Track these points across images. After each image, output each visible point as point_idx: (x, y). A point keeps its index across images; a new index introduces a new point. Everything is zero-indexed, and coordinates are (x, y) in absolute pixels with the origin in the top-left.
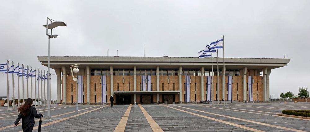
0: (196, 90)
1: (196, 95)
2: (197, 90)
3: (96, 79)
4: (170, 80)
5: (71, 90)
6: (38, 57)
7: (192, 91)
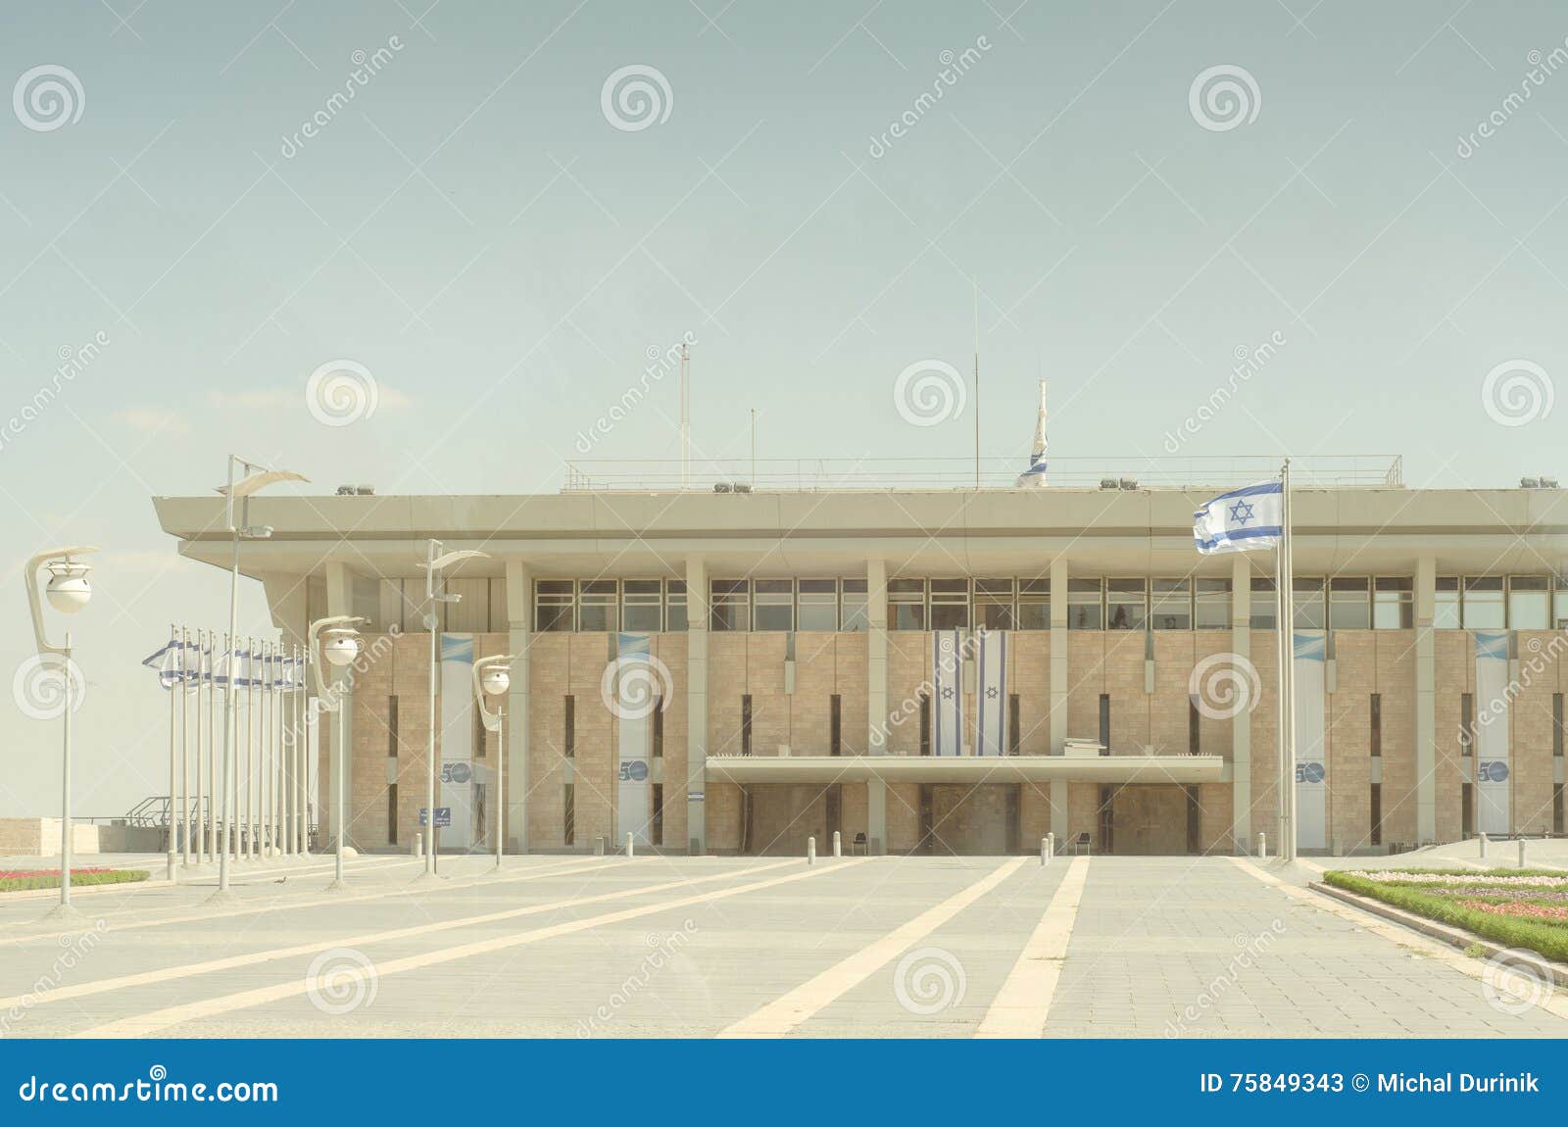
0: (1376, 751)
1: (1376, 790)
2: (1384, 746)
3: (574, 660)
4: (1156, 669)
5: (386, 747)
6: (158, 502)
7: (1347, 760)
